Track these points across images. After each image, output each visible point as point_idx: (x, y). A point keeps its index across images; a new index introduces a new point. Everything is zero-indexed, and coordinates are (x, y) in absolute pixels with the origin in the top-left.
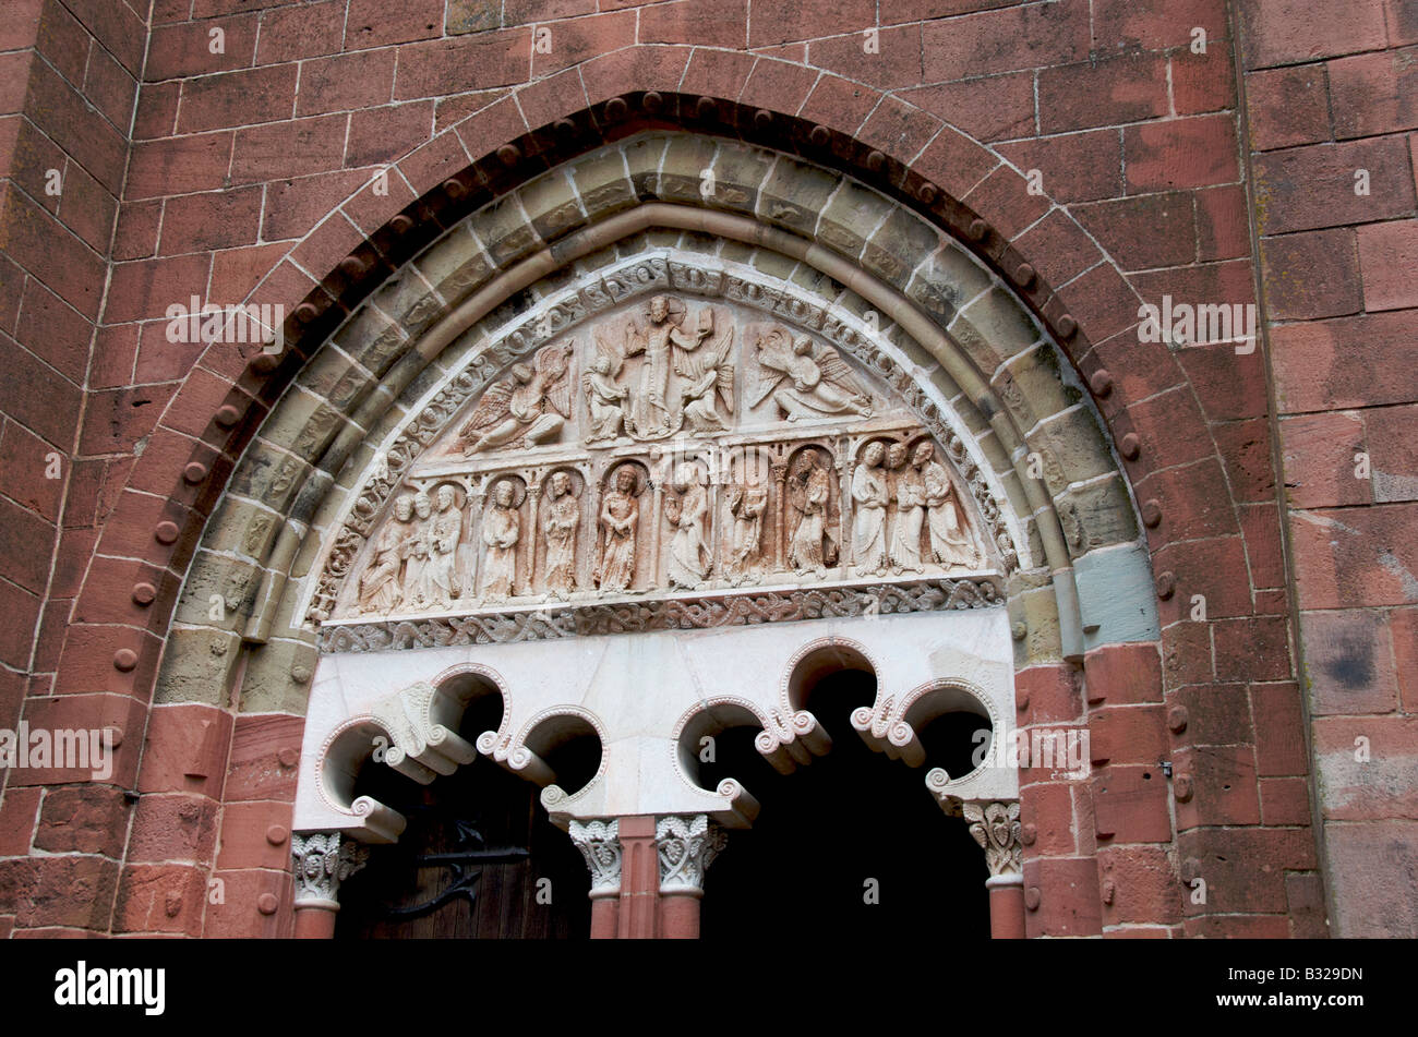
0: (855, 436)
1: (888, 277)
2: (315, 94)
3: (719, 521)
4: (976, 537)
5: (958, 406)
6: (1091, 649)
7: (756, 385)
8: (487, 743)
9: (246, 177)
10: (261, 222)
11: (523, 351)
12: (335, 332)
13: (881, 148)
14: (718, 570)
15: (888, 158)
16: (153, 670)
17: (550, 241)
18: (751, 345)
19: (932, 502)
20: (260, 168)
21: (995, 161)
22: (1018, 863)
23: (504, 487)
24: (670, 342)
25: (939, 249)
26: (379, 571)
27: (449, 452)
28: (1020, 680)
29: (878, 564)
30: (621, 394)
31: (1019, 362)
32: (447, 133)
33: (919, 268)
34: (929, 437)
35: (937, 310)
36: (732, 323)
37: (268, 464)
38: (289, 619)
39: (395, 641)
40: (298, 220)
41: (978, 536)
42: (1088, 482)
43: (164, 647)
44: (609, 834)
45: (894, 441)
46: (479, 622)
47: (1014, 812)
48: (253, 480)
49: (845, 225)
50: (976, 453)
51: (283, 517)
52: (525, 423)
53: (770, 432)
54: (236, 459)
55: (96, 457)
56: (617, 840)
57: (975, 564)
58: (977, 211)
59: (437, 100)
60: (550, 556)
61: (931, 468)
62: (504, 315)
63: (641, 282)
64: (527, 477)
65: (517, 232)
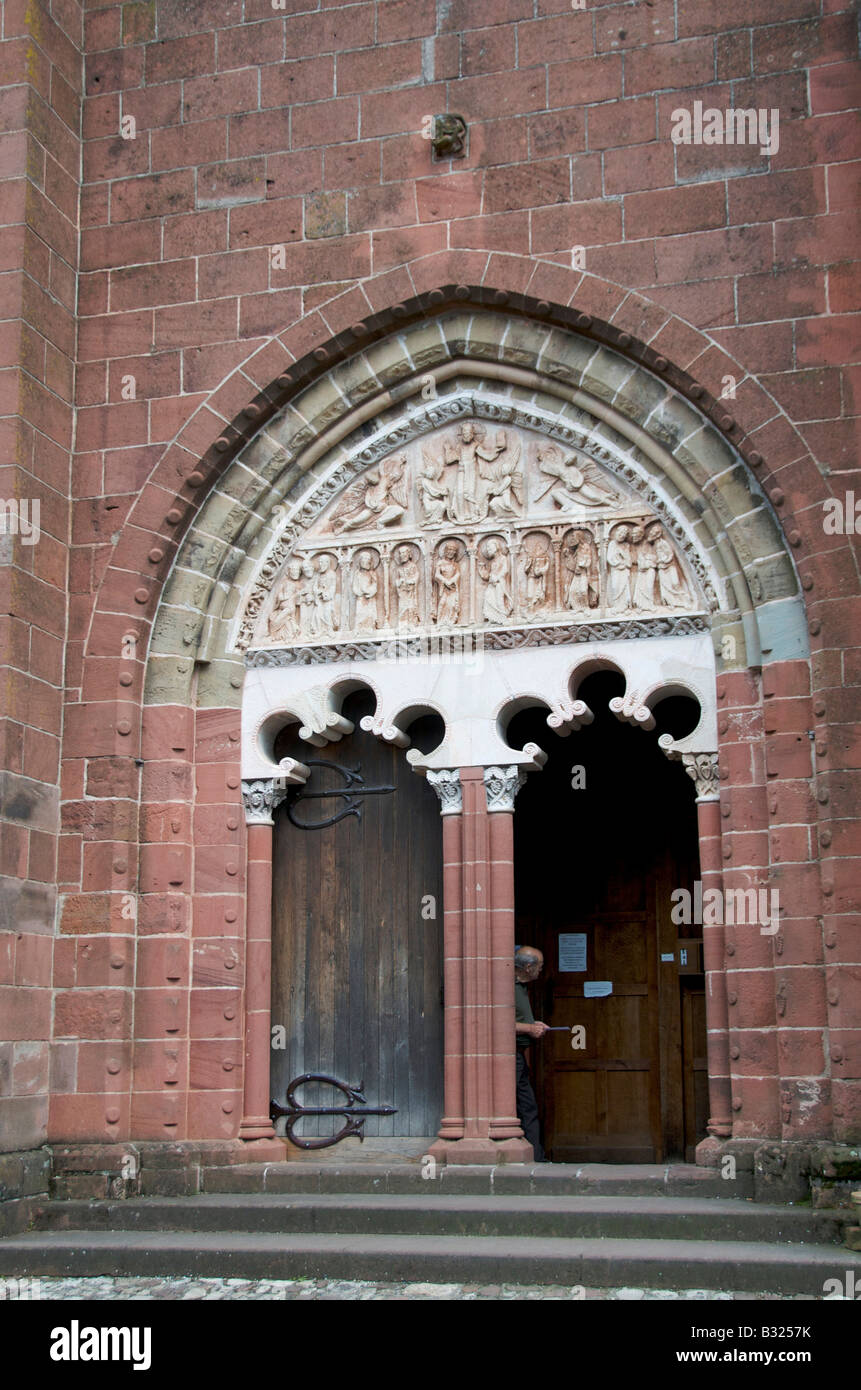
0: (608, 521)
1: (632, 416)
2: (211, 282)
3: (516, 578)
4: (691, 588)
5: (679, 503)
6: (766, 663)
7: (539, 486)
8: (366, 724)
9: (166, 344)
10: (182, 379)
11: (370, 462)
12: (240, 453)
13: (628, 332)
14: (517, 611)
15: (633, 338)
16: (141, 684)
17: (388, 387)
18: (534, 456)
19: (661, 566)
20: (177, 338)
21: (708, 343)
22: (716, 788)
23: (366, 556)
24: (476, 455)
25: (667, 399)
26: (282, 614)
27: (324, 531)
28: (720, 680)
29: (626, 607)
30: (444, 493)
31: (722, 478)
32: (313, 314)
33: (655, 411)
34: (658, 521)
35: (667, 440)
36: (519, 441)
37: (202, 546)
38: (224, 647)
39: (298, 659)
40: (209, 377)
41: (692, 587)
42: (767, 558)
43: (145, 668)
44: (454, 777)
45: (634, 525)
46: (357, 647)
47: (714, 759)
48: (193, 557)
49: (602, 380)
50: (691, 534)
51: (214, 581)
52: (376, 512)
53: (549, 519)
54: (179, 543)
55: (84, 546)
56: (458, 781)
57: (690, 606)
58: (695, 377)
59: (304, 288)
60: (401, 604)
61: (661, 543)
62: (357, 438)
63: (453, 413)
64: (380, 549)
65: (366, 383)
